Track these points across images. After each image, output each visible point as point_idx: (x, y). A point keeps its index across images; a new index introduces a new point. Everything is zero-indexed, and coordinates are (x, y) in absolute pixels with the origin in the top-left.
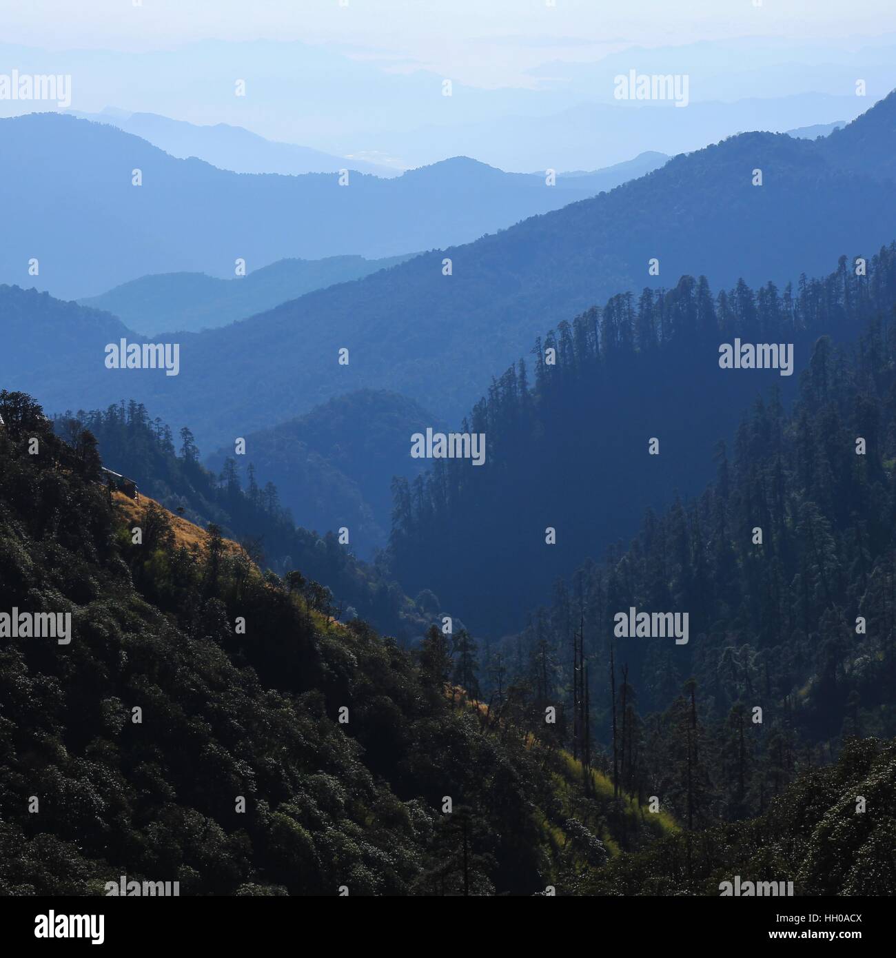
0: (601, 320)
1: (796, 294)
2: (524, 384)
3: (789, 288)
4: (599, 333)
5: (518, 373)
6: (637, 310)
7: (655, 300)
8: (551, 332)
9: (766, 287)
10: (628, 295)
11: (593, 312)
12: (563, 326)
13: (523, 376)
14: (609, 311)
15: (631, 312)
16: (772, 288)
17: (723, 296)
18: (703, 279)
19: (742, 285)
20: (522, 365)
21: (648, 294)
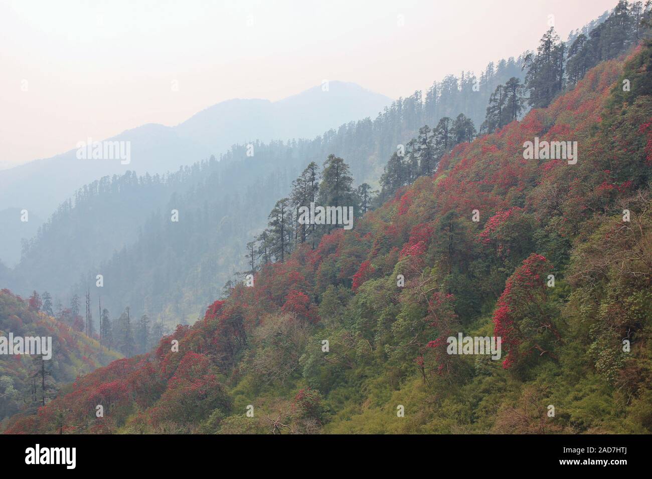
0: (99, 185)
1: (166, 177)
2: (70, 207)
3: (164, 175)
4: (98, 189)
5: (68, 203)
6: (111, 182)
7: (117, 178)
8: (81, 189)
9: (156, 175)
10: (108, 177)
11: (96, 181)
12: (85, 187)
13: (70, 203)
14: (101, 182)
15: (109, 182)
16: (158, 176)
17: (141, 178)
18: (134, 172)
19: (147, 174)
20: (70, 200)
21: (115, 176)
